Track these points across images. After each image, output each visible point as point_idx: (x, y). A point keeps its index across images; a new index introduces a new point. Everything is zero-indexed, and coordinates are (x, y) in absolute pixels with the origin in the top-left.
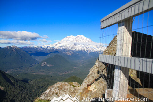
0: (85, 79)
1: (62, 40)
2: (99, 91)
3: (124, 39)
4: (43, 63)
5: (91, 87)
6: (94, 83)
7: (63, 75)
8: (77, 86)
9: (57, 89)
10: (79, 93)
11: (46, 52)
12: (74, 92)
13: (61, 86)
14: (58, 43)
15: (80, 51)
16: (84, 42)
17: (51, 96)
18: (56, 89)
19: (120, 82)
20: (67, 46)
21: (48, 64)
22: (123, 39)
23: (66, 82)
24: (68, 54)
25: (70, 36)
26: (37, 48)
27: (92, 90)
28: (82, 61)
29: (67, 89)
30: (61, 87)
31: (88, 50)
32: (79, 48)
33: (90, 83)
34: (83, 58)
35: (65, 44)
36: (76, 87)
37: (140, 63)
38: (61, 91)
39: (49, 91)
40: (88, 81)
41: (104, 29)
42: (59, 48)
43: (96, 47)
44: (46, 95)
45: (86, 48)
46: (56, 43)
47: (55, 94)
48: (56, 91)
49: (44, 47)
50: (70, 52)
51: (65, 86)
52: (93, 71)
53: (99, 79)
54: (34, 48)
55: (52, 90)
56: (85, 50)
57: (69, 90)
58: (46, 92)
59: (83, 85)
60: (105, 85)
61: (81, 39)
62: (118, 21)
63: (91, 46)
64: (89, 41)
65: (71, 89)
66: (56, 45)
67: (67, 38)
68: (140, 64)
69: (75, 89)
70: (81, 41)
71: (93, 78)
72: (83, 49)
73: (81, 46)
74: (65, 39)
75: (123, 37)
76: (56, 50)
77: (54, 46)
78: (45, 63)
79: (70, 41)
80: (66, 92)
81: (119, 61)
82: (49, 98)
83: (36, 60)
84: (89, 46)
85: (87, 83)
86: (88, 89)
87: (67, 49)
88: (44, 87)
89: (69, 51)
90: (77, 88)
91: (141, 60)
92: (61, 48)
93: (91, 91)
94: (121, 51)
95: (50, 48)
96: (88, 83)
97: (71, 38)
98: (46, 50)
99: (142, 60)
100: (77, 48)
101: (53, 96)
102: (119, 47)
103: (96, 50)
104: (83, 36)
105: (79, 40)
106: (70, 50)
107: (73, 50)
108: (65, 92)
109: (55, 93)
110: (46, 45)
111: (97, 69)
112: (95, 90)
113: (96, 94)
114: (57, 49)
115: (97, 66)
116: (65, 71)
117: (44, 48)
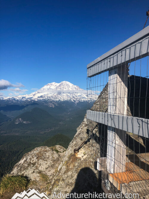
0: (71, 142)
1: (42, 89)
2: (89, 158)
3: (118, 91)
4: (17, 120)
5: (79, 153)
6: (83, 147)
7: (45, 133)
8: (62, 150)
9: (35, 158)
10: (63, 163)
11: (20, 106)
12: (58, 159)
13: (40, 152)
14: (37, 93)
15: (66, 101)
16: (70, 89)
17: (26, 169)
18: (33, 158)
19: (115, 148)
20: (48, 96)
21: (24, 121)
22: (116, 92)
23: (46, 147)
24: (51, 106)
25: (52, 83)
26: (8, 100)
27: (81, 157)
28: (69, 114)
29: (48, 157)
30: (41, 154)
31: (75, 100)
32: (64, 97)
33: (77, 147)
34: (70, 110)
35: (46, 93)
36: (61, 152)
37: (139, 124)
38: (40, 160)
39: (24, 162)
40: (75, 144)
41: (91, 78)
42: (39, 99)
43: (85, 96)
44: (19, 168)
45: (73, 97)
46: (34, 93)
47: (32, 166)
48: (33, 161)
49: (18, 98)
50: (53, 104)
51: (45, 153)
52: (80, 130)
53: (89, 141)
54: (3, 100)
55: (28, 160)
56: (72, 100)
57: (51, 157)
58: (20, 162)
59: (69, 150)
60: (98, 149)
61: (66, 87)
62: (108, 67)
63: (79, 94)
64: (76, 88)
65: (54, 156)
66: (34, 95)
67: (48, 85)
68: (139, 127)
69: (59, 156)
70: (66, 88)
71: (81, 140)
72: (69, 99)
73: (67, 95)
74: (46, 87)
75: (115, 89)
76: (34, 101)
77: (31, 97)
78: (20, 119)
79: (53, 89)
80: (47, 160)
81: (113, 121)
82: (23, 173)
83: (8, 116)
84: (76, 94)
85: (74, 148)
86: (75, 155)
87: (49, 100)
88: (20, 153)
89: (51, 102)
90: (62, 154)
91: (140, 120)
92: (41, 99)
93: (80, 159)
94: (114, 107)
95: (26, 100)
96: (75, 146)
97: (54, 85)
98: (20, 102)
99: (142, 121)
100: (61, 98)
101: (29, 169)
102: (111, 102)
103: (85, 100)
104: (68, 83)
105: (63, 88)
106: (53, 101)
107: (57, 101)
108: (45, 160)
109: (32, 163)
110: (20, 96)
111: (86, 128)
112: (85, 157)
113: (86, 163)
114: (36, 100)
115: (86, 123)
116: (48, 129)
117: (18, 100)
